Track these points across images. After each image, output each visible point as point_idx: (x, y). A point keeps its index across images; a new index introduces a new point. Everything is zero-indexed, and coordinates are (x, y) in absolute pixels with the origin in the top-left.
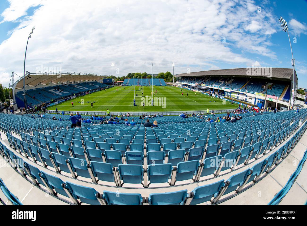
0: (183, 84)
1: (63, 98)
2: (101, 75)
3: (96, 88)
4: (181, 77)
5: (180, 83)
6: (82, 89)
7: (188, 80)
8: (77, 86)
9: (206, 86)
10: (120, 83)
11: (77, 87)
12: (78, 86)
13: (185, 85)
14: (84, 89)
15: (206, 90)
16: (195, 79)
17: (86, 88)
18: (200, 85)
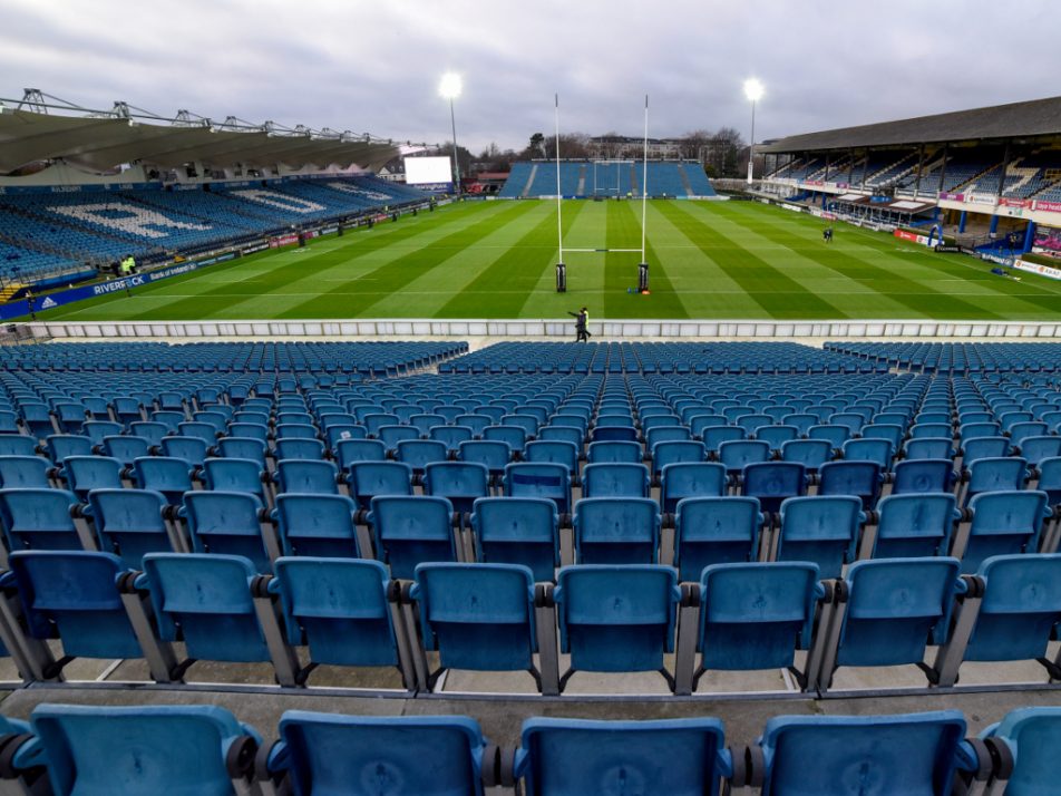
0: (800, 190)
1: (172, 258)
2: (390, 141)
3: (371, 208)
4: (791, 153)
5: (780, 181)
6: (289, 211)
7: (824, 170)
8: (257, 192)
9: (918, 199)
10: (494, 183)
11: (258, 199)
12: (263, 193)
13: (809, 194)
14: (305, 211)
15: (921, 217)
16: (864, 160)
17: (314, 207)
18: (890, 192)
